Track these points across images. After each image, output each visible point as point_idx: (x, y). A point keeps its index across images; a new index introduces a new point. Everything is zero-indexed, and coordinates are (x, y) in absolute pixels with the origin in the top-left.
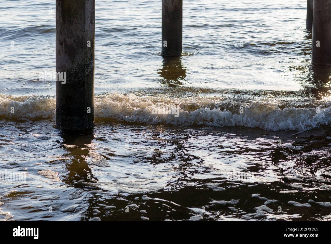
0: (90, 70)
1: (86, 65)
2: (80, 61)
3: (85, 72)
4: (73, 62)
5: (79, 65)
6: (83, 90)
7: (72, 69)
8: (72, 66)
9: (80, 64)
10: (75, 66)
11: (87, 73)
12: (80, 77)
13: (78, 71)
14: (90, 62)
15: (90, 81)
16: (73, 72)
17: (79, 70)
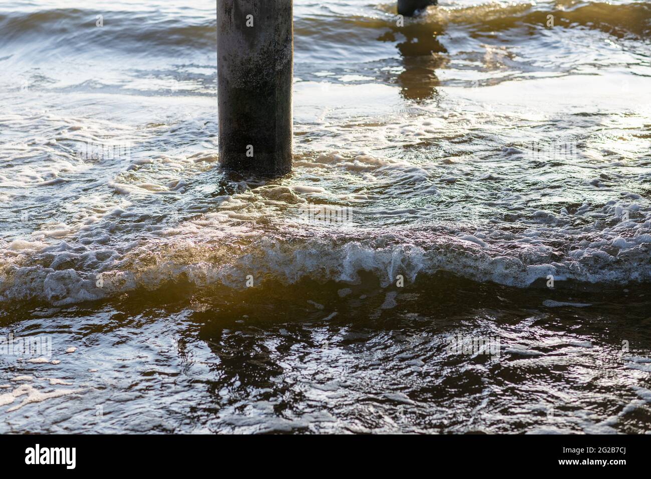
0: (285, 61)
1: (278, 51)
2: (266, 44)
3: (275, 65)
4: (252, 46)
5: (265, 52)
6: (272, 102)
7: (250, 60)
8: (251, 55)
9: (265, 49)
10: (256, 53)
11: (278, 68)
12: (267, 75)
13: (263, 64)
14: (286, 47)
15: (285, 84)
16: (252, 66)
17: (264, 62)
